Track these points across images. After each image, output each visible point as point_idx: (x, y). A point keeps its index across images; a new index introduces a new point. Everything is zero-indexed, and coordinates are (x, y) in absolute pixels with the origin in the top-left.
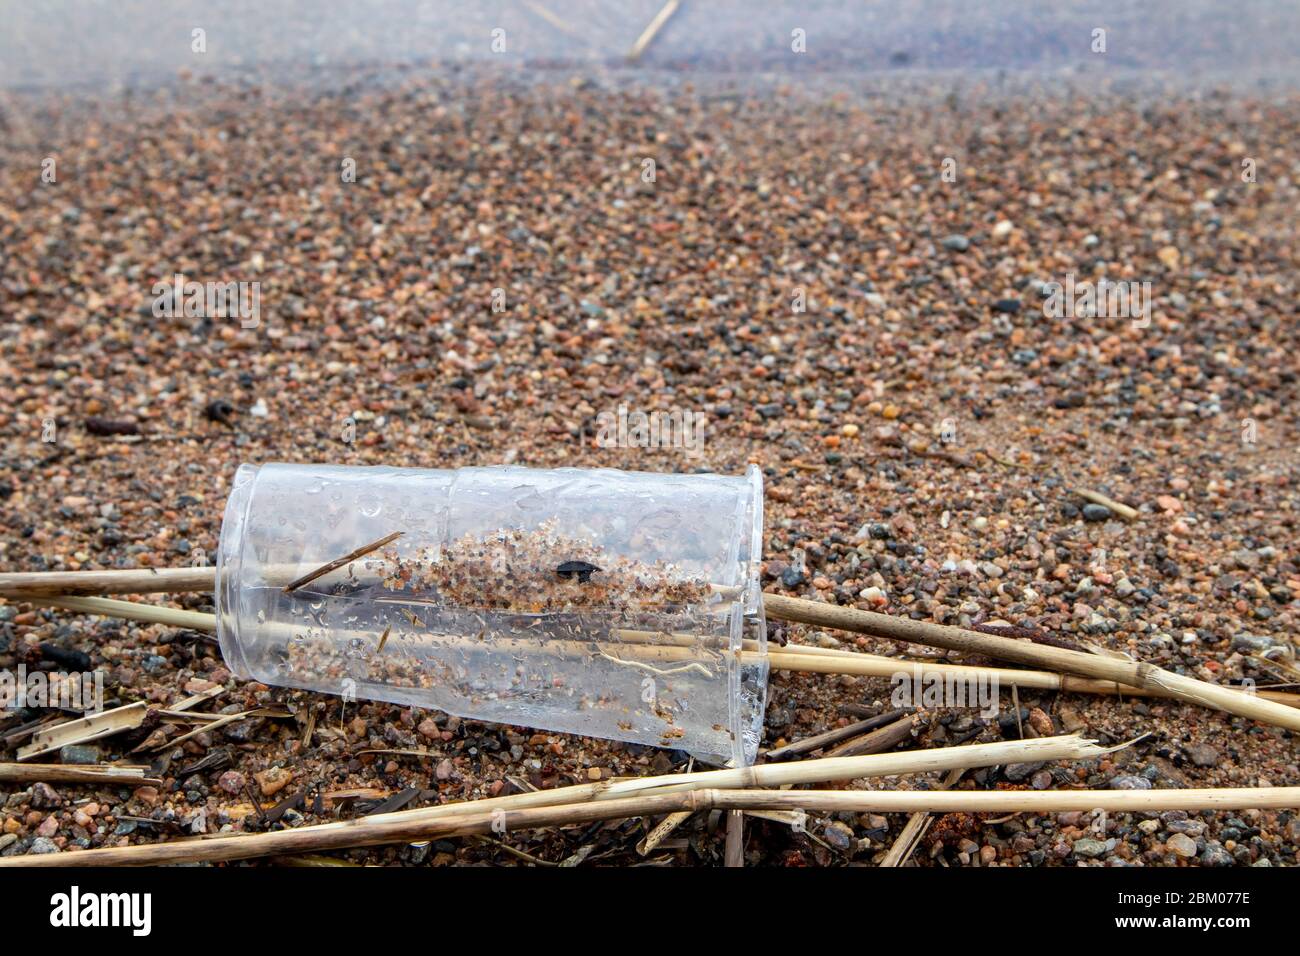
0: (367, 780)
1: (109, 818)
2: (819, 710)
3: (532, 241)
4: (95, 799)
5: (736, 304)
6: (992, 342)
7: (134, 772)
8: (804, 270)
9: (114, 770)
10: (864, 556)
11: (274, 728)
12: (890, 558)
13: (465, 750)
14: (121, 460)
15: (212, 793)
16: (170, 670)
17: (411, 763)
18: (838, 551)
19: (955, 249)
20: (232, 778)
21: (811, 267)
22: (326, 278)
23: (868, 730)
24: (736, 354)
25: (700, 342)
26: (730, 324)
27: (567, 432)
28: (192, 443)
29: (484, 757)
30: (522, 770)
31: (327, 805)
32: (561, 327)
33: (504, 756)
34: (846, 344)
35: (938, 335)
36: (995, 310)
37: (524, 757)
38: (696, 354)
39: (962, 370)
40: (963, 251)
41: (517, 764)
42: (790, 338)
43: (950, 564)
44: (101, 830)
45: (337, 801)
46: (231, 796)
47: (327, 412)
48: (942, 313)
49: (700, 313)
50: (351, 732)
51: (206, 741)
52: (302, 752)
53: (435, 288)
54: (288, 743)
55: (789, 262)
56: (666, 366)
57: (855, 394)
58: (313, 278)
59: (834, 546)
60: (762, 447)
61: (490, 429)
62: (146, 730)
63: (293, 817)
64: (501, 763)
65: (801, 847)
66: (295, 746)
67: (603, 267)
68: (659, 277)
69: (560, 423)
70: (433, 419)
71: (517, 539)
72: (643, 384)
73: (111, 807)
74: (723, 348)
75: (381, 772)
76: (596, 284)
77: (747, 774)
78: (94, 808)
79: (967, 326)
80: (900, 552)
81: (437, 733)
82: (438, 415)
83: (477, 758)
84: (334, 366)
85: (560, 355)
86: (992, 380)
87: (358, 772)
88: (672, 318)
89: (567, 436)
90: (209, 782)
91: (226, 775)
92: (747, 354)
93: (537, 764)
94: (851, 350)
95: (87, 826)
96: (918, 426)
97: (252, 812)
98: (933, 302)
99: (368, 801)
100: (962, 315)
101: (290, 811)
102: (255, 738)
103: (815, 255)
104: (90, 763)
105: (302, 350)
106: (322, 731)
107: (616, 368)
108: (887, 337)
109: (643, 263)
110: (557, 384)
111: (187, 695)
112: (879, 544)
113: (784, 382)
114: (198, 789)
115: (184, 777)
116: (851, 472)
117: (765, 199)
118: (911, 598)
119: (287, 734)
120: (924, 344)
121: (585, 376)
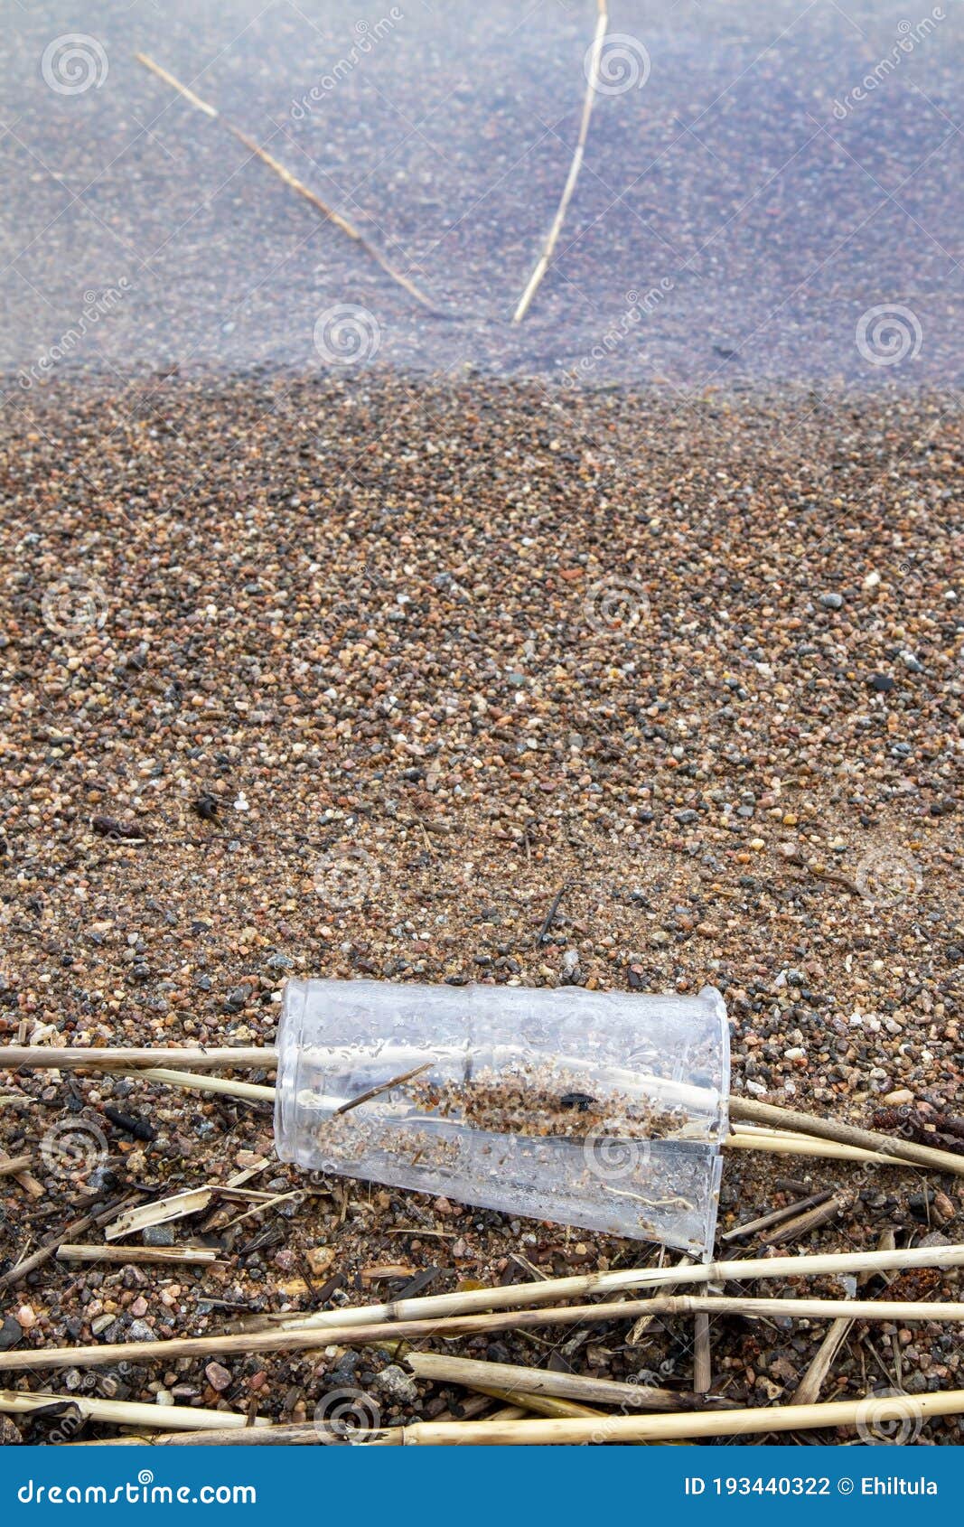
0: (396, 1256)
1: (190, 1299)
2: (759, 1182)
3: (455, 587)
4: (176, 1280)
5: (643, 674)
6: (870, 728)
7: (206, 1255)
8: (699, 630)
9: (190, 1253)
10: (785, 1007)
11: (314, 1201)
12: (807, 1012)
13: (473, 1225)
14: (129, 865)
15: (269, 1268)
16: (219, 1134)
17: (433, 1242)
18: (761, 1000)
19: (830, 607)
20: (286, 1256)
21: (705, 628)
22: (276, 631)
23: (803, 1211)
24: (649, 739)
25: (615, 725)
26: (641, 701)
27: (513, 840)
28: (190, 847)
29: (490, 1234)
30: (521, 1244)
31: (366, 1282)
32: (493, 702)
33: (505, 1230)
34: (743, 727)
35: (824, 719)
36: (873, 688)
37: (522, 1231)
38: (613, 738)
39: (848, 765)
40: (838, 609)
41: (517, 1239)
42: (695, 719)
43: (856, 1019)
44: (184, 1309)
45: (374, 1280)
46: (286, 1274)
47: (300, 807)
48: (825, 690)
49: (611, 685)
50: (377, 1204)
51: (260, 1218)
52: (339, 1228)
53: (375, 646)
54: (328, 1218)
55: (684, 622)
56: (589, 754)
57: (758, 797)
58: (264, 630)
59: (758, 995)
60: (683, 861)
61: (446, 833)
62: (212, 1209)
63: (340, 1297)
64: (503, 1237)
65: (755, 1331)
66: (334, 1220)
67: (521, 622)
68: (572, 638)
69: (506, 828)
70: (394, 818)
71: (529, 1071)
72: (573, 777)
73: (190, 1287)
74: (637, 732)
75: (407, 1249)
76: (516, 644)
77: (713, 1271)
78: (176, 1289)
79: (848, 707)
80: (815, 1002)
81: (450, 1210)
82: (399, 816)
83: (483, 1233)
84: (298, 748)
85: (495, 736)
86: (873, 777)
87: (388, 1249)
88: (588, 692)
89: (514, 845)
90: (265, 1258)
91: (279, 1254)
92: (658, 739)
93: (532, 1238)
94: (748, 734)
95: (172, 1306)
96: (815, 838)
97: (304, 1289)
98: (816, 677)
99: (399, 1279)
100: (842, 694)
101: (337, 1292)
102: (299, 1213)
103: (707, 609)
104: (168, 1245)
105: (267, 724)
106: (354, 1204)
107: (547, 757)
108: (778, 719)
109: (556, 618)
110: (496, 773)
111: (240, 1170)
112: (796, 994)
113: (694, 776)
114: (257, 1266)
115: (245, 1255)
116: (763, 899)
117: (657, 536)
118: (826, 1057)
119: (325, 1208)
120: (812, 730)
121: (523, 767)
